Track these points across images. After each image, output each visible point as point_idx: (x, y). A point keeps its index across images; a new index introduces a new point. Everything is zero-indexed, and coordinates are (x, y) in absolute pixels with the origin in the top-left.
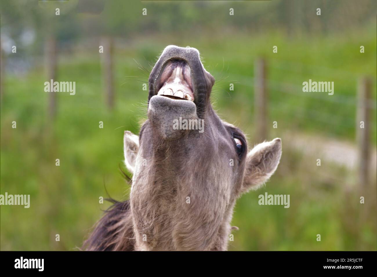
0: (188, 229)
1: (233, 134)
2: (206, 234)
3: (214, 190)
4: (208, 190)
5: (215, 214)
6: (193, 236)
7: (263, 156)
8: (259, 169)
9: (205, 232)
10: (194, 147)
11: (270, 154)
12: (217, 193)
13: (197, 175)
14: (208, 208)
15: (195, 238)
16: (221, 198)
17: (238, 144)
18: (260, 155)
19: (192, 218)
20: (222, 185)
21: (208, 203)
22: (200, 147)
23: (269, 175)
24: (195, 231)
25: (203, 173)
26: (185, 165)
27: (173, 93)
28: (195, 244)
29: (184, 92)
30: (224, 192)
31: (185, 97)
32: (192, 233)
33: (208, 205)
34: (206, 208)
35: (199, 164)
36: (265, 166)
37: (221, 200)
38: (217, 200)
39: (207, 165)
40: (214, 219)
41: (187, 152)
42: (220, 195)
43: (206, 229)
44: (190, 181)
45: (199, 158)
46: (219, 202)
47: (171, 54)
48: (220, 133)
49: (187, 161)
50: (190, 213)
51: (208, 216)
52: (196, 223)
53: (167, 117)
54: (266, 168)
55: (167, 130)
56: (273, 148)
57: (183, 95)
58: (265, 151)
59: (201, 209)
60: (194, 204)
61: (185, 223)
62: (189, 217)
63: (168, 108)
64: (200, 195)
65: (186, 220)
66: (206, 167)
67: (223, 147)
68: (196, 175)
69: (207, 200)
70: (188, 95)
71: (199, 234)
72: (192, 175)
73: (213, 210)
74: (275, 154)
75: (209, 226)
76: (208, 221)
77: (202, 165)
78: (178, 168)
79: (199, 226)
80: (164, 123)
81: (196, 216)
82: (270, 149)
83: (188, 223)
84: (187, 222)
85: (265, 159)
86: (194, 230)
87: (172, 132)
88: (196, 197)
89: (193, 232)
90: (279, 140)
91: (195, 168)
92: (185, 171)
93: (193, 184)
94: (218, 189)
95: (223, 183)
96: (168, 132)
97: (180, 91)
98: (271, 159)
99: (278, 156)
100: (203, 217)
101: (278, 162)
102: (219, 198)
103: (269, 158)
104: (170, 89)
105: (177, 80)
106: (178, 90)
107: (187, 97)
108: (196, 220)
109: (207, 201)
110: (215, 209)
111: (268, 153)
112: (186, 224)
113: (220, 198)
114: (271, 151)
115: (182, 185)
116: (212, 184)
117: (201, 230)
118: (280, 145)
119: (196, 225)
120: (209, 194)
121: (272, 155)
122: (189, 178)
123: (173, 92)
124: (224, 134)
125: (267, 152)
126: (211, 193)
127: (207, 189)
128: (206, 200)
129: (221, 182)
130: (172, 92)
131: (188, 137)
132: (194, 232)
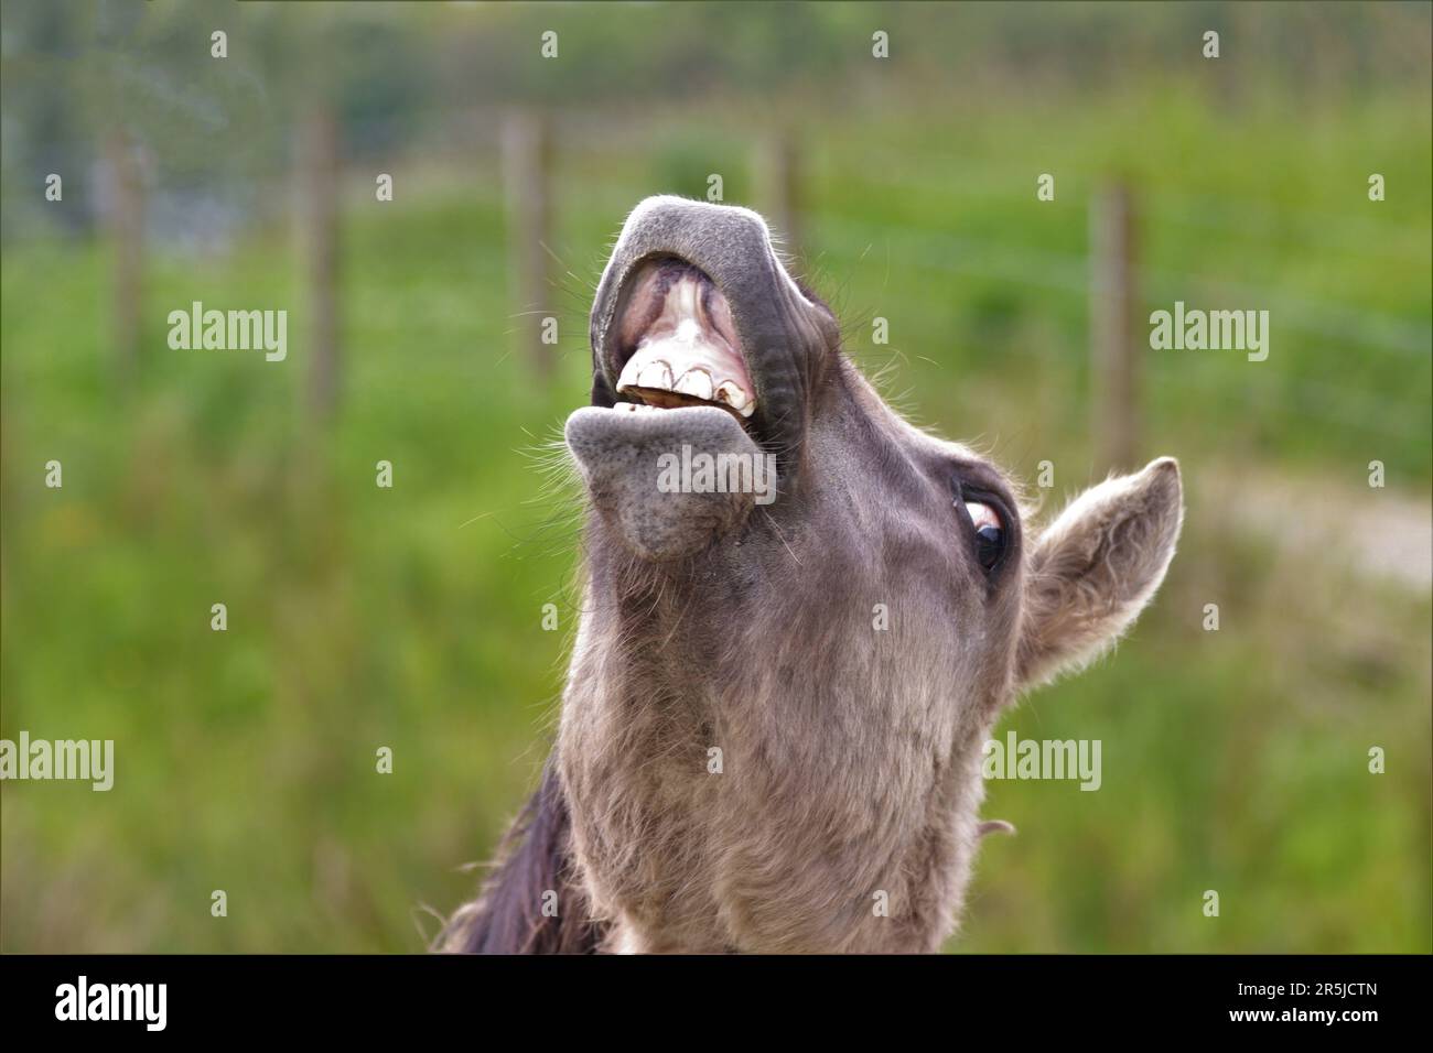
0: (768, 873)
1: (959, 489)
2: (843, 884)
3: (870, 720)
4: (840, 727)
5: (877, 808)
6: (792, 894)
7: (1105, 534)
8: (1092, 591)
9: (838, 874)
10: (769, 575)
11: (1134, 523)
12: (884, 731)
13: (792, 674)
14: (842, 789)
15: (801, 900)
16: (902, 746)
17: (984, 523)
18: (1091, 533)
19: (780, 833)
20: (901, 696)
21: (844, 771)
22: (796, 575)
23: (1134, 609)
24: (797, 876)
25: (815, 668)
26: (736, 642)
27: (672, 381)
28: (805, 921)
29: (717, 377)
30: (916, 721)
31: (720, 395)
32: (784, 884)
33: (842, 782)
34: (836, 793)
35: (796, 637)
36: (1114, 576)
37: (900, 755)
38: (883, 754)
39: (831, 634)
40: (876, 828)
41: (738, 595)
42: (898, 734)
43: (842, 866)
44: (759, 700)
45: (795, 615)
46: (891, 762)
47: (646, 240)
48: (896, 499)
49: (741, 629)
50: (773, 813)
51: (845, 820)
52: (800, 848)
53: (637, 481)
54: (1121, 581)
55: (642, 530)
56: (1145, 500)
57: (710, 385)
58: (1111, 515)
59: (814, 799)
60: (786, 782)
61: (756, 852)
62: (768, 832)
63: (633, 452)
64: (810, 745)
65: (757, 839)
66: (826, 643)
67: (902, 555)
68: (787, 675)
69: (838, 763)
70: (730, 388)
71: (814, 887)
72: (767, 677)
73: (864, 794)
74: (1155, 521)
75: (853, 854)
76: (849, 837)
77: (809, 638)
78: (709, 655)
79: (814, 858)
80: (630, 505)
81: (795, 825)
82: (1132, 504)
83: (764, 850)
84: (760, 849)
85: (1113, 547)
86: (794, 875)
87: (666, 534)
88: (793, 754)
89: (791, 879)
90: (1169, 466)
91: (777, 652)
92: (736, 667)
93: (777, 710)
94: (885, 713)
95: (908, 690)
96: (648, 535)
97: (699, 373)
98: (1140, 543)
99: (1167, 530)
100: (824, 824)
101: (1171, 552)
102: (890, 747)
103: (1132, 540)
104: (662, 361)
105: (689, 328)
106: (690, 367)
107: (727, 395)
108: (798, 839)
109: (840, 764)
110: (874, 789)
111: (1126, 522)
112: (756, 857)
113: (897, 746)
114: (1139, 511)
115: (729, 715)
116: (858, 699)
117: (821, 871)
118: (1178, 483)
119: (798, 854)
120: (845, 741)
121: (1140, 526)
122: (756, 687)
123: (671, 373)
124: (913, 497)
125: (1121, 516)
126: (854, 735)
127: (838, 721)
128: (835, 763)
129: (900, 687)
130: (667, 375)
131: (737, 543)
132: (794, 882)
